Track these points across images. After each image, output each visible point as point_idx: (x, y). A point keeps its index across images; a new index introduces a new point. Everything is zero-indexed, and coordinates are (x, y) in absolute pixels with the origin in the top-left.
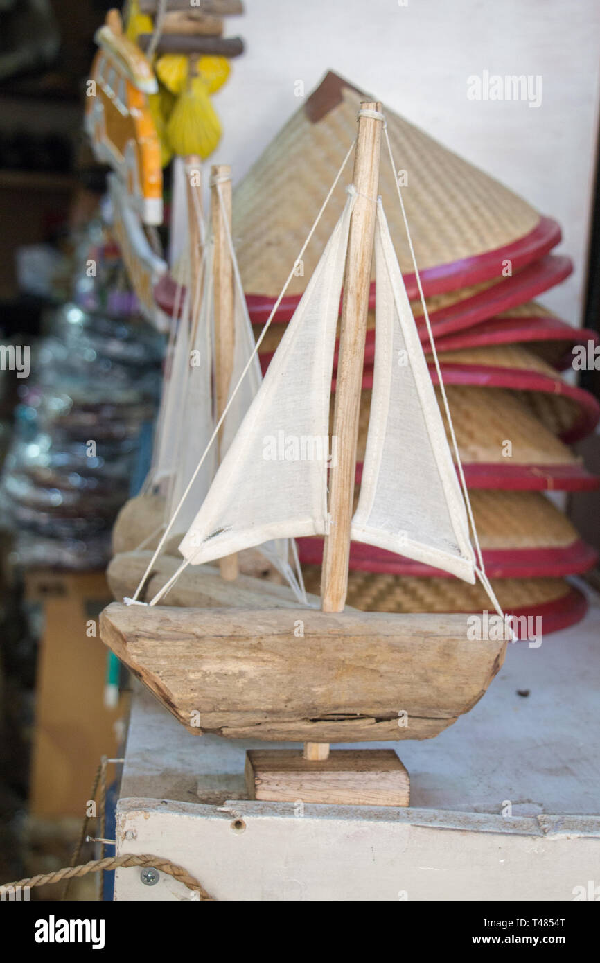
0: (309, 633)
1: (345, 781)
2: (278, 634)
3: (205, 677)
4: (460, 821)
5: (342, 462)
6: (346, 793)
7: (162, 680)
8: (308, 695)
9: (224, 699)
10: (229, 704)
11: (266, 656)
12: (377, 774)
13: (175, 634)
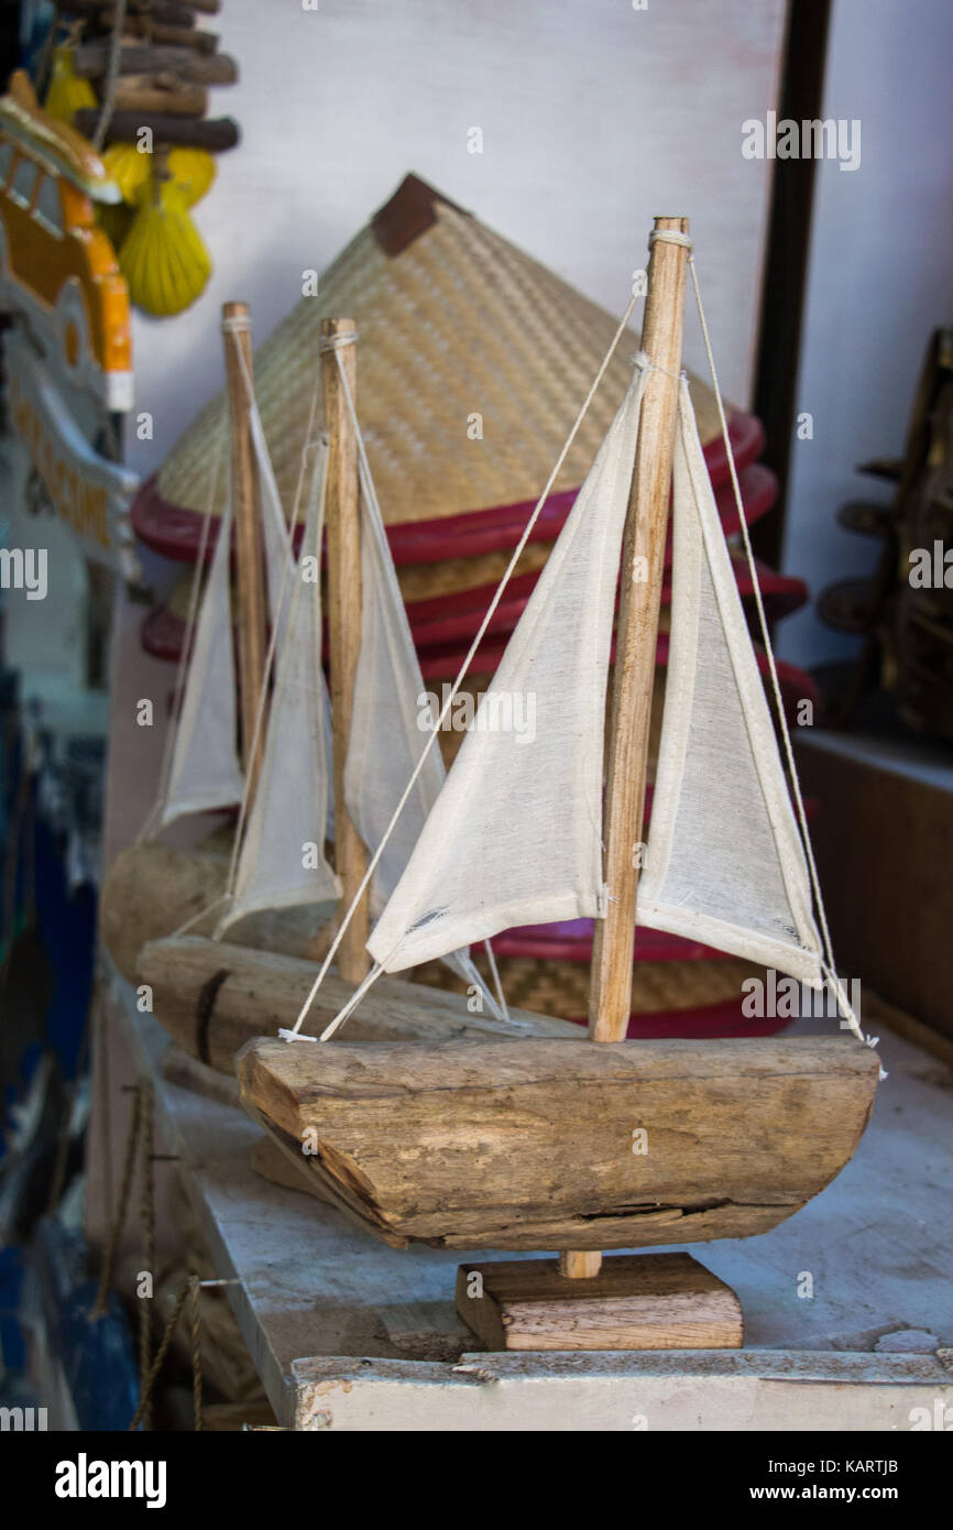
0: (584, 1079)
1: (642, 1311)
2: (536, 1082)
3: (426, 1157)
4: (828, 1368)
5: (626, 801)
6: (645, 1332)
7: (359, 1163)
8: (586, 1178)
9: (456, 1191)
10: (463, 1198)
11: (520, 1119)
12: (689, 1298)
13: (374, 1087)
